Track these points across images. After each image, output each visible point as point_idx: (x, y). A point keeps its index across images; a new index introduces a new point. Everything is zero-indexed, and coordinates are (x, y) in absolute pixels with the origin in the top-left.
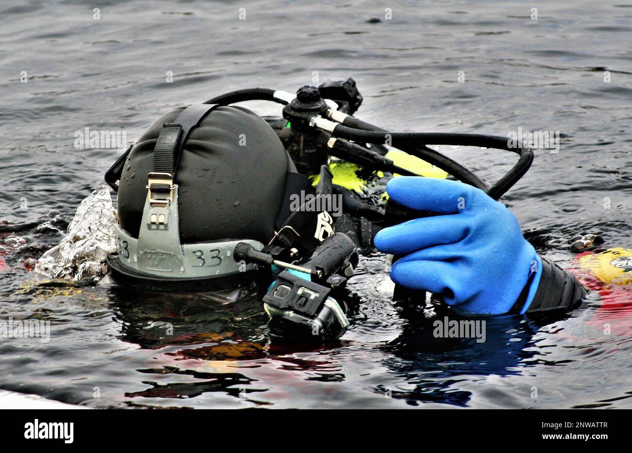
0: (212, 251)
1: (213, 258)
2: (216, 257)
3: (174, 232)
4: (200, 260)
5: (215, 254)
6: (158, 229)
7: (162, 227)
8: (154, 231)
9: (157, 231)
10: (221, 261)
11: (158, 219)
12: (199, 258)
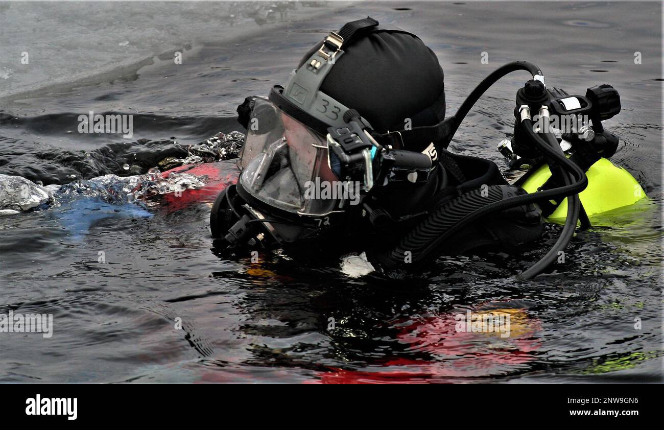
0: (335, 107)
1: (333, 112)
2: (336, 113)
3: (320, 78)
4: (324, 108)
5: (336, 110)
6: (312, 71)
7: (315, 71)
8: (309, 71)
9: (311, 72)
10: (337, 118)
11: (316, 64)
12: (324, 106)
